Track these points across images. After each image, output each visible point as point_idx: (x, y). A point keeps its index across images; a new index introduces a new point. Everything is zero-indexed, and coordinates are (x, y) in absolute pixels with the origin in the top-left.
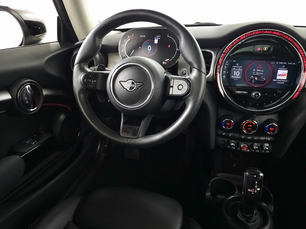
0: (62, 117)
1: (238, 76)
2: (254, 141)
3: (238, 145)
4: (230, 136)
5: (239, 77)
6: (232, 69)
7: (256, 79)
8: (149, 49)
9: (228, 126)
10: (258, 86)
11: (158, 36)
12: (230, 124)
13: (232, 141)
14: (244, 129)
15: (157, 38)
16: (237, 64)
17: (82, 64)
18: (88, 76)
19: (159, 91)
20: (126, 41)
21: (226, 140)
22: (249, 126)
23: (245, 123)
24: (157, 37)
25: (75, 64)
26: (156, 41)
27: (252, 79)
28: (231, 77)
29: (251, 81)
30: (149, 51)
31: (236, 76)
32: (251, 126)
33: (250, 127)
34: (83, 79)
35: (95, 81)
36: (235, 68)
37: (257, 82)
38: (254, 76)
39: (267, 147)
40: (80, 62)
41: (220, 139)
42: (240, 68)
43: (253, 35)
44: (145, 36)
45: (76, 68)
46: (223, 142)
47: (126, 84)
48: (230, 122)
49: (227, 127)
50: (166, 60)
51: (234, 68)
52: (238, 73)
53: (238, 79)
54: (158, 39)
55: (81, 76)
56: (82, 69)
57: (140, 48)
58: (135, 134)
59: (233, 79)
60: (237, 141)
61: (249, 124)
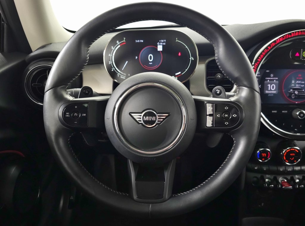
1: (274, 91)
3: (275, 180)
4: (265, 169)
5: (275, 92)
6: (266, 82)
7: (296, 93)
8: (151, 59)
9: (264, 157)
10: (299, 102)
11: (162, 41)
12: (267, 154)
13: (267, 176)
14: (285, 159)
15: (162, 44)
16: (272, 75)
17: (59, 89)
18: (70, 107)
20: (115, 48)
21: (259, 176)
22: (291, 154)
23: (286, 151)
24: (161, 42)
25: (46, 90)
26: (160, 48)
27: (291, 94)
28: (265, 93)
29: (290, 97)
30: (151, 62)
31: (271, 90)
32: (294, 154)
33: (293, 156)
34: (64, 114)
35: (85, 115)
36: (270, 80)
37: (298, 97)
38: (294, 89)
40: (55, 86)
41: (251, 175)
42: (276, 80)
43: (291, 37)
44: (142, 41)
45: (48, 96)
46: (255, 179)
48: (266, 152)
49: (264, 159)
50: (176, 74)
51: (267, 80)
52: (273, 87)
53: (274, 94)
54: (163, 45)
55: (60, 110)
56: (58, 98)
57: (136, 57)
58: (159, 197)
59: (267, 94)
60: (274, 176)
61: (291, 152)
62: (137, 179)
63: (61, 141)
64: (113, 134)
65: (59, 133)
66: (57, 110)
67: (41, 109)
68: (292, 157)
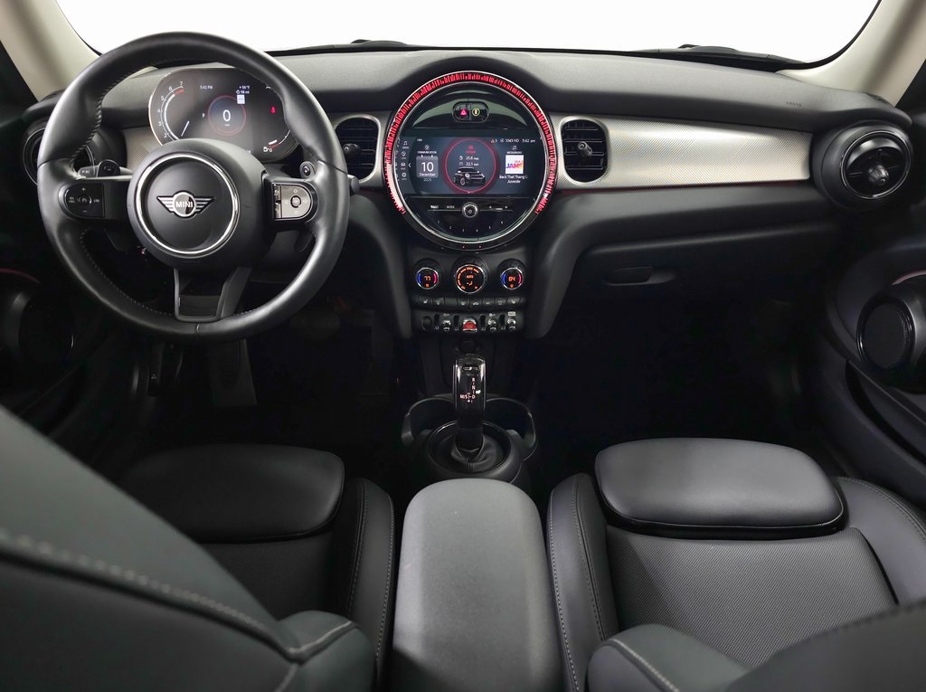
0: (19, 301)
1: (432, 172)
2: (486, 310)
3: (456, 321)
4: (438, 304)
5: (433, 175)
6: (418, 158)
7: (467, 176)
8: (227, 118)
9: (428, 282)
10: (472, 192)
11: (244, 87)
12: (433, 279)
13: (445, 315)
14: (460, 285)
15: (243, 92)
16: (427, 147)
17: (58, 163)
18: (75, 189)
19: (253, 213)
20: (167, 99)
21: (432, 315)
22: (468, 277)
23: (459, 272)
24: (242, 89)
25: (38, 164)
26: (241, 99)
27: (459, 178)
28: (417, 176)
29: (458, 183)
30: (227, 123)
31: (427, 172)
32: (472, 277)
34: (67, 198)
35: (98, 201)
36: (424, 155)
37: (471, 183)
38: (462, 170)
39: (513, 318)
40: (53, 158)
41: (421, 315)
42: (434, 155)
43: (445, 84)
44: (211, 87)
45: (42, 171)
46: (428, 321)
47: (173, 203)
48: (432, 274)
49: (427, 285)
50: (270, 143)
51: (420, 155)
52: (430, 166)
53: (433, 179)
54: (245, 95)
55: (61, 192)
56: (58, 175)
57: (203, 115)
58: (211, 312)
59: (422, 178)
60: (454, 314)
61: (468, 272)
62: (181, 294)
63: (68, 237)
64: (137, 228)
65: (63, 227)
66: (56, 193)
67: (35, 189)
68: (470, 280)
